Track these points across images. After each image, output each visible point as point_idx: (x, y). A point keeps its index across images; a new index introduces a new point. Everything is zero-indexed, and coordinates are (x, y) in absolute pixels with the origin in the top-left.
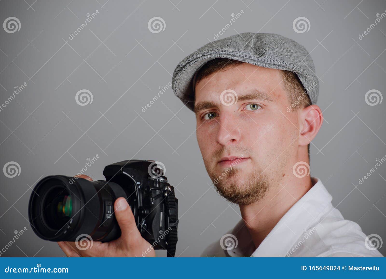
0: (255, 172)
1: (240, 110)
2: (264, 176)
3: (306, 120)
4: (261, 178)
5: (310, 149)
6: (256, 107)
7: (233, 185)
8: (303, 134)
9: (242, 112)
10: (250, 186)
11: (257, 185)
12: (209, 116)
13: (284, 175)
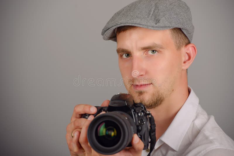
0: (155, 93)
1: (145, 54)
2: (160, 94)
3: (187, 53)
4: (159, 95)
5: (188, 71)
6: (154, 51)
7: (142, 100)
8: (185, 62)
9: (146, 55)
10: (152, 101)
11: (156, 100)
12: (126, 55)
13: (173, 90)
